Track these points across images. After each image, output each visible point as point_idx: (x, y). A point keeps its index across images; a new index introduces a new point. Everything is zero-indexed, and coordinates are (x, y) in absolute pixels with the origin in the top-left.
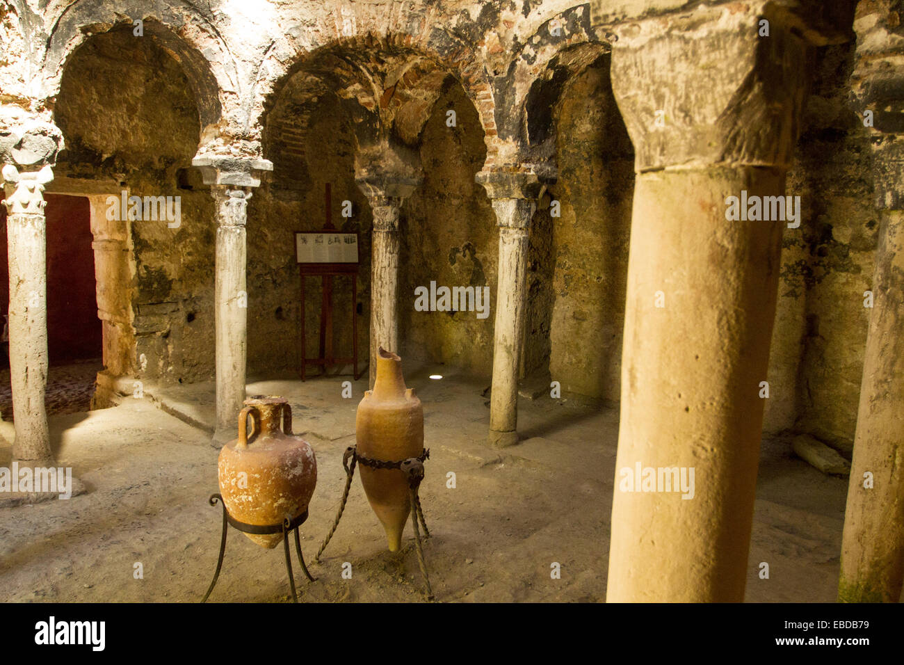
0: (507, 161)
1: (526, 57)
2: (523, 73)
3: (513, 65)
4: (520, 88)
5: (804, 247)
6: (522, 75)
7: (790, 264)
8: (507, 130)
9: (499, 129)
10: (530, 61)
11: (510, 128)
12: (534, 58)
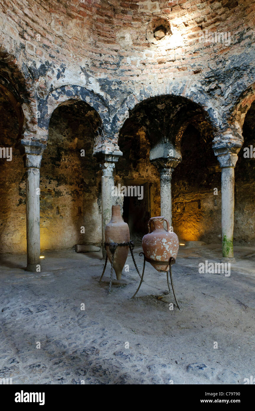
0: (42, 138)
1: (53, 95)
2: (52, 102)
3: (48, 97)
4: (50, 107)
5: (76, 185)
6: (51, 102)
7: (72, 190)
8: (43, 124)
9: (39, 122)
10: (56, 98)
11: (45, 123)
12: (58, 98)
